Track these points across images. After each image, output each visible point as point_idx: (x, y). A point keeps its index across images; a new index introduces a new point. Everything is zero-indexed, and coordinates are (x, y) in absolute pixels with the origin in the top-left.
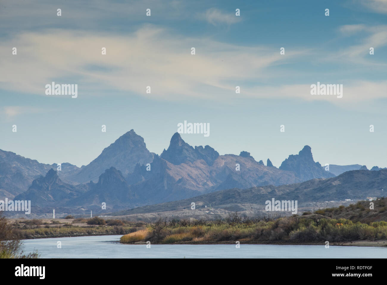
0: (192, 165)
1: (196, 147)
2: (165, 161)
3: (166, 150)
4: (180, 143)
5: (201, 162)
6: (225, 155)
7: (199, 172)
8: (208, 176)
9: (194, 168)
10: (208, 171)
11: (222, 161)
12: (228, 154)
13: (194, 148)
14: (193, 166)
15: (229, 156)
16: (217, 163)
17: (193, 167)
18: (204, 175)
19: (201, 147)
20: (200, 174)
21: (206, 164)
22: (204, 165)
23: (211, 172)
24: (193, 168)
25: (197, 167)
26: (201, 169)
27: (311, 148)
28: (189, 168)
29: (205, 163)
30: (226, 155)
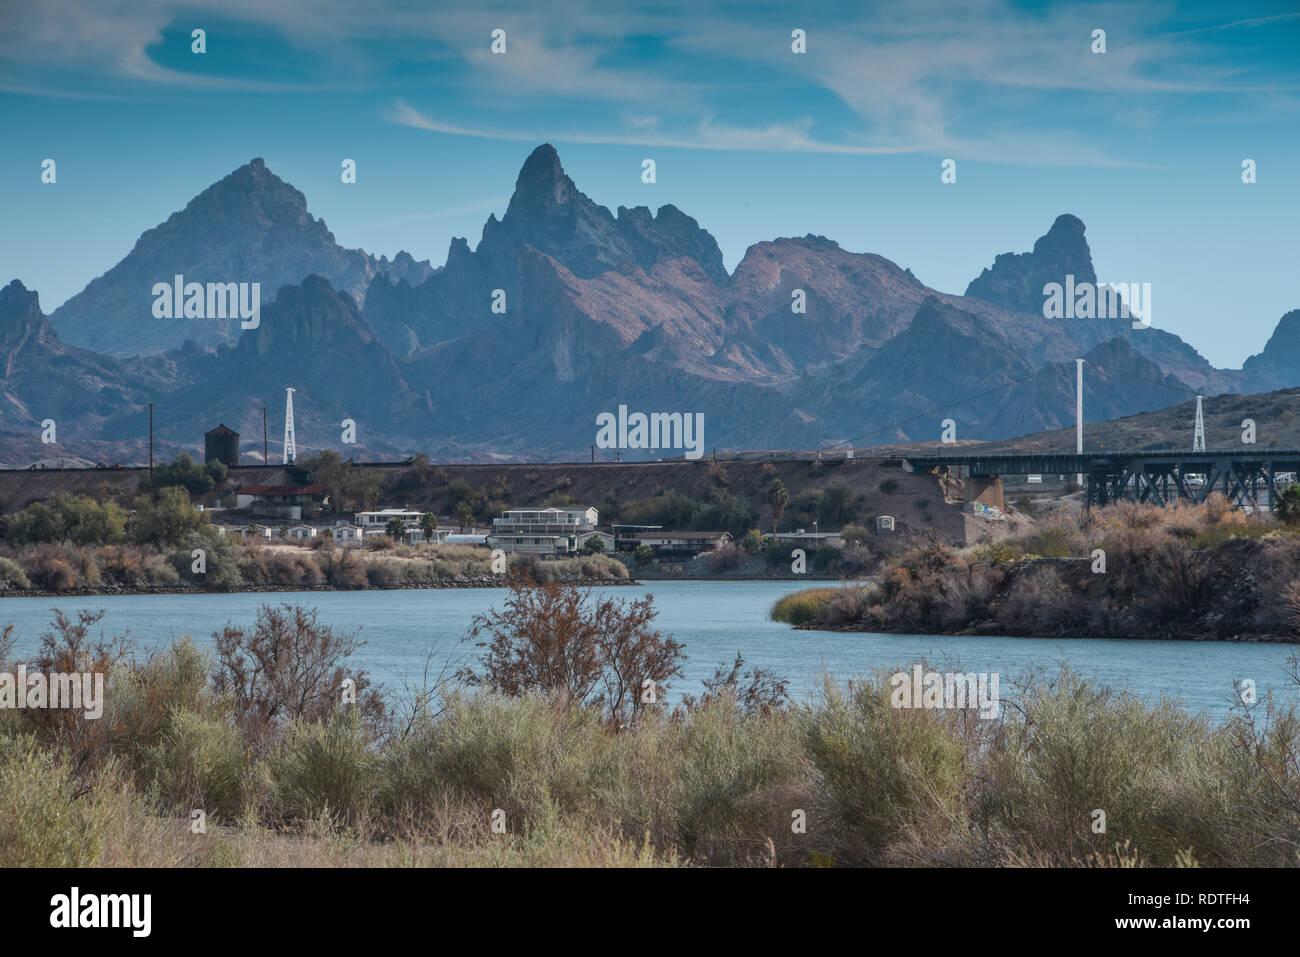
0: (649, 281)
1: (621, 209)
2: (545, 258)
3: (500, 218)
4: (560, 192)
5: (683, 269)
6: (776, 241)
7: (682, 311)
8: (718, 331)
9: (660, 291)
10: (720, 309)
11: (771, 265)
12: (791, 237)
13: (616, 217)
14: (655, 283)
15: (797, 244)
16: (753, 275)
17: (655, 288)
18: (705, 325)
19: (644, 210)
20: (686, 320)
21: (706, 276)
22: (697, 280)
23: (729, 314)
24: (653, 295)
25: (667, 289)
26: (686, 299)
27: (1084, 228)
28: (639, 292)
29: (698, 273)
30: (779, 241)
